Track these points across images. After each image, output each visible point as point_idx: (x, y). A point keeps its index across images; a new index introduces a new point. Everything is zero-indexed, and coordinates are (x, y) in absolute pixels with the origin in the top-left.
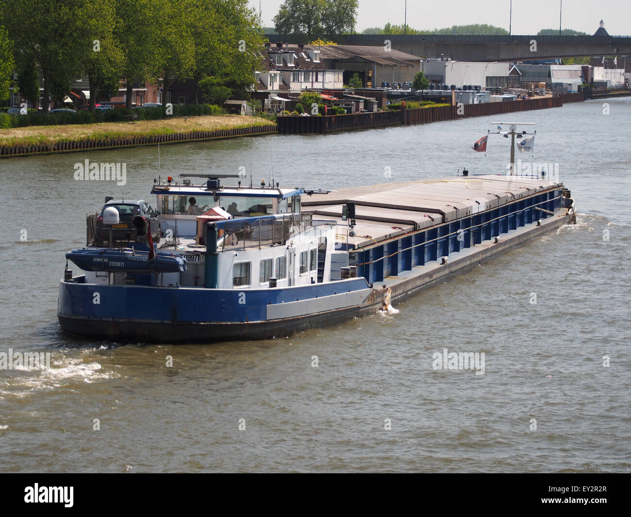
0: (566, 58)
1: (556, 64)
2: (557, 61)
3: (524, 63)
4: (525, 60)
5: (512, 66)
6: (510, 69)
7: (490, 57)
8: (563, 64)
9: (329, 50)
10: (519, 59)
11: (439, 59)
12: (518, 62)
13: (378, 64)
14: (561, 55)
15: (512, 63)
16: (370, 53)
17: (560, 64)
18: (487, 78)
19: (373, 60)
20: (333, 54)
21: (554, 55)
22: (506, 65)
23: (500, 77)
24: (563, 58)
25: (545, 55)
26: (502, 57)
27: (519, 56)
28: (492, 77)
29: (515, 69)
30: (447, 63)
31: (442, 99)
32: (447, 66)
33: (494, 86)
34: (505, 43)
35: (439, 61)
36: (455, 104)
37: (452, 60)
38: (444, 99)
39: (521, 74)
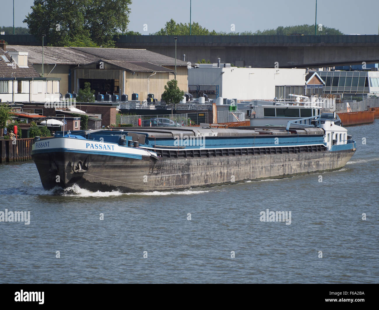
1: (376, 70)
2: (377, 65)
7: (291, 63)
9: (67, 53)
11: (215, 65)
13: (128, 71)
16: (122, 58)
18: (277, 87)
19: (121, 66)
20: (71, 57)
23: (293, 87)
28: (283, 86)
29: (316, 76)
30: (224, 70)
31: (200, 115)
32: (224, 72)
33: (286, 98)
34: (309, 45)
35: (214, 67)
36: (216, 122)
37: (232, 66)
38: (203, 115)
39: (324, 83)
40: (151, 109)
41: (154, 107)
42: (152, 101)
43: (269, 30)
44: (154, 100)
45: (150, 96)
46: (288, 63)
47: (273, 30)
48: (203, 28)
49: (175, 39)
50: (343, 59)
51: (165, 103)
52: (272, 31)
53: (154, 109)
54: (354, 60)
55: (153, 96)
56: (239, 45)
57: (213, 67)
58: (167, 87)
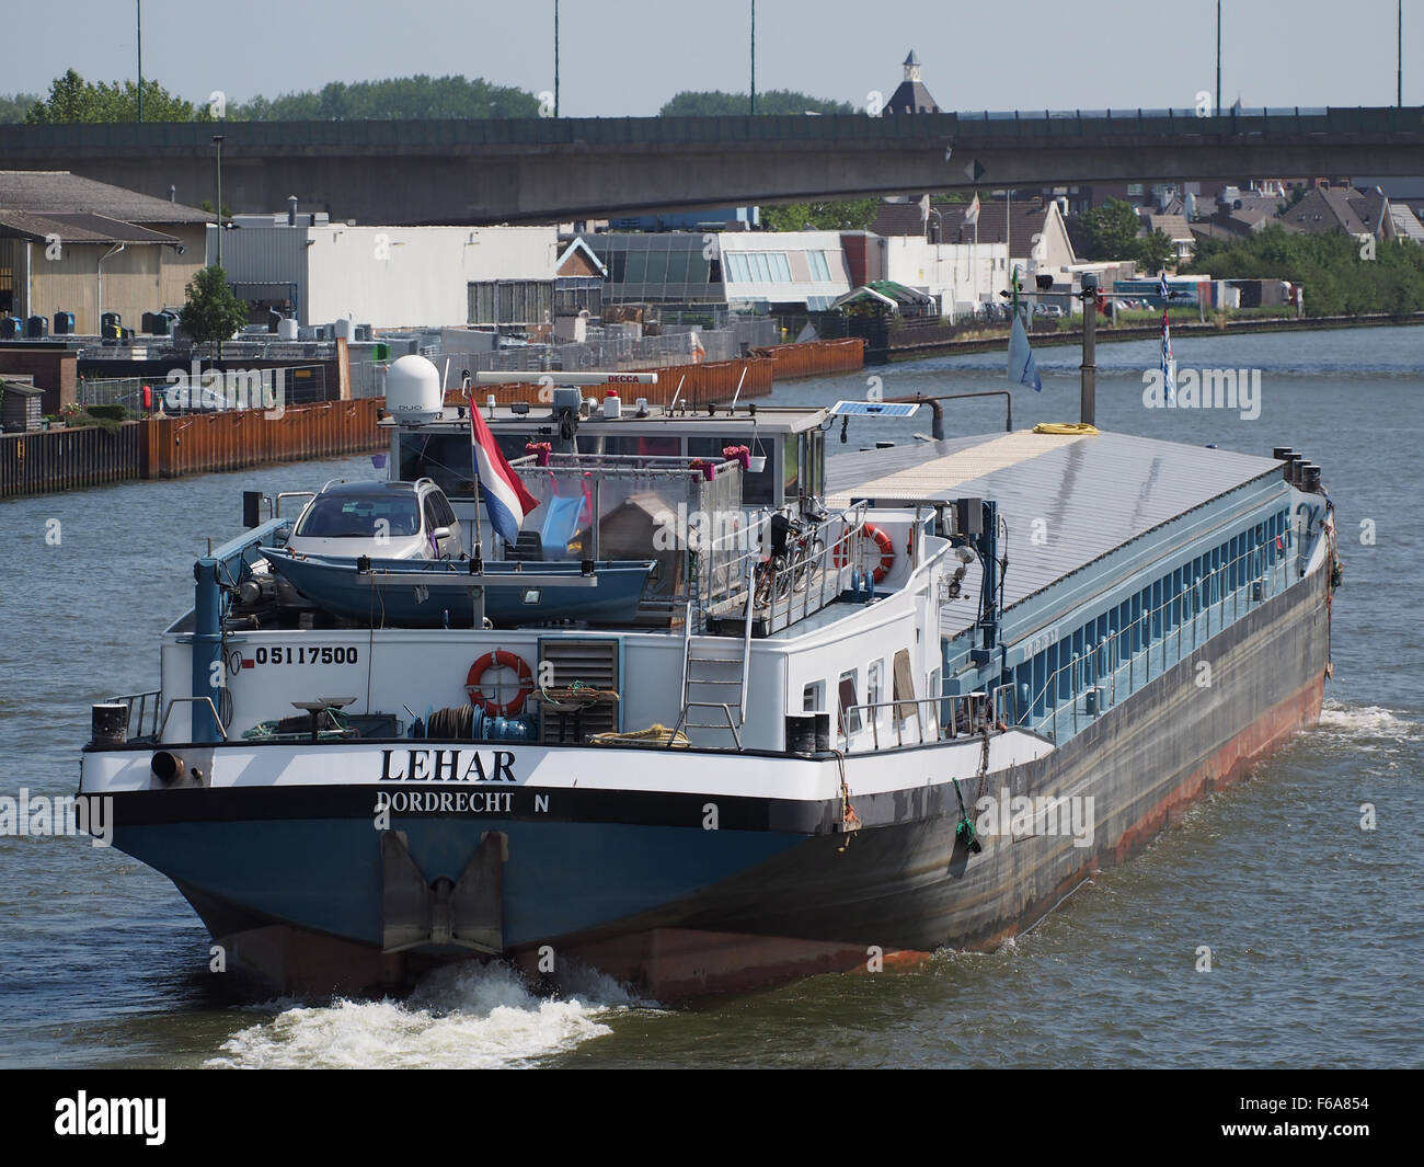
0: (780, 203)
1: (740, 228)
2: (742, 214)
3: (613, 226)
4: (619, 216)
5: (570, 240)
6: (561, 251)
7: (480, 207)
8: (765, 226)
10: (597, 213)
11: (282, 218)
12: (591, 225)
14: (760, 192)
15: (567, 229)
16: (3, 200)
17: (754, 228)
18: (471, 285)
21: (731, 193)
22: (546, 236)
23: (522, 284)
24: (767, 204)
25: (697, 194)
26: (527, 205)
27: (593, 198)
28: (492, 284)
29: (580, 250)
30: (312, 233)
31: (298, 374)
32: (312, 242)
33: (500, 321)
34: (538, 151)
35: (278, 226)
36: (348, 394)
37: (331, 221)
38: (308, 374)
39: (605, 272)
40: (135, 358)
41: (145, 352)
42: (119, 335)
43: (296, 95)
44: (124, 332)
45: (109, 319)
46: (471, 207)
47: (309, 96)
48: (172, 97)
49: (217, 139)
50: (646, 195)
51: (189, 340)
52: (305, 98)
53: (145, 358)
54: (680, 196)
55: (117, 318)
56: (310, 152)
57: (276, 226)
58: (195, 288)
